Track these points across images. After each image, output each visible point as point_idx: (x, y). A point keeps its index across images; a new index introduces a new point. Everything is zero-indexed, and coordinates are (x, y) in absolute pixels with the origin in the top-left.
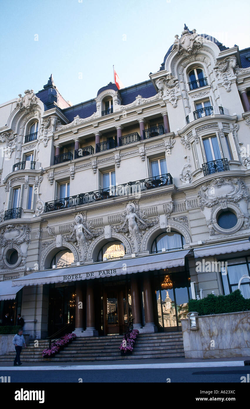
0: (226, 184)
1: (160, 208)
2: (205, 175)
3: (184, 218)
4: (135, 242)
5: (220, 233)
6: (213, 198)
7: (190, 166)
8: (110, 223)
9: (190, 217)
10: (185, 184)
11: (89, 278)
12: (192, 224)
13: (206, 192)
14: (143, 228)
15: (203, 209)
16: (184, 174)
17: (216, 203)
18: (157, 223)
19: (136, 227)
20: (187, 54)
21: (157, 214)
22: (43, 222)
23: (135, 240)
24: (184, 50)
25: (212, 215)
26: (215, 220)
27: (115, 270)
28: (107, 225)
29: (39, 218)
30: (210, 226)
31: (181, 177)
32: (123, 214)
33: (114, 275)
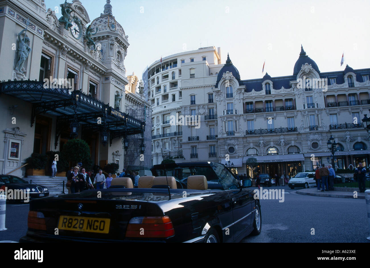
0: (316, 134)
1: (293, 139)
2: (310, 130)
3: (300, 143)
4: (283, 149)
5: (312, 150)
6: (312, 139)
7: (303, 124)
8: (273, 141)
9: (303, 143)
10: (302, 131)
11: (273, 162)
12: (303, 145)
13: (309, 136)
14: (286, 145)
15: (307, 141)
16: (301, 127)
17: (312, 140)
18: (291, 143)
19: (284, 144)
20: (306, 74)
21: (291, 140)
22: (245, 137)
23: (283, 148)
24: (305, 72)
25: (310, 144)
26: (311, 146)
27: (282, 160)
28: (272, 142)
29: (243, 136)
30: (309, 147)
31: (300, 128)
32: (279, 139)
33: (282, 161)
